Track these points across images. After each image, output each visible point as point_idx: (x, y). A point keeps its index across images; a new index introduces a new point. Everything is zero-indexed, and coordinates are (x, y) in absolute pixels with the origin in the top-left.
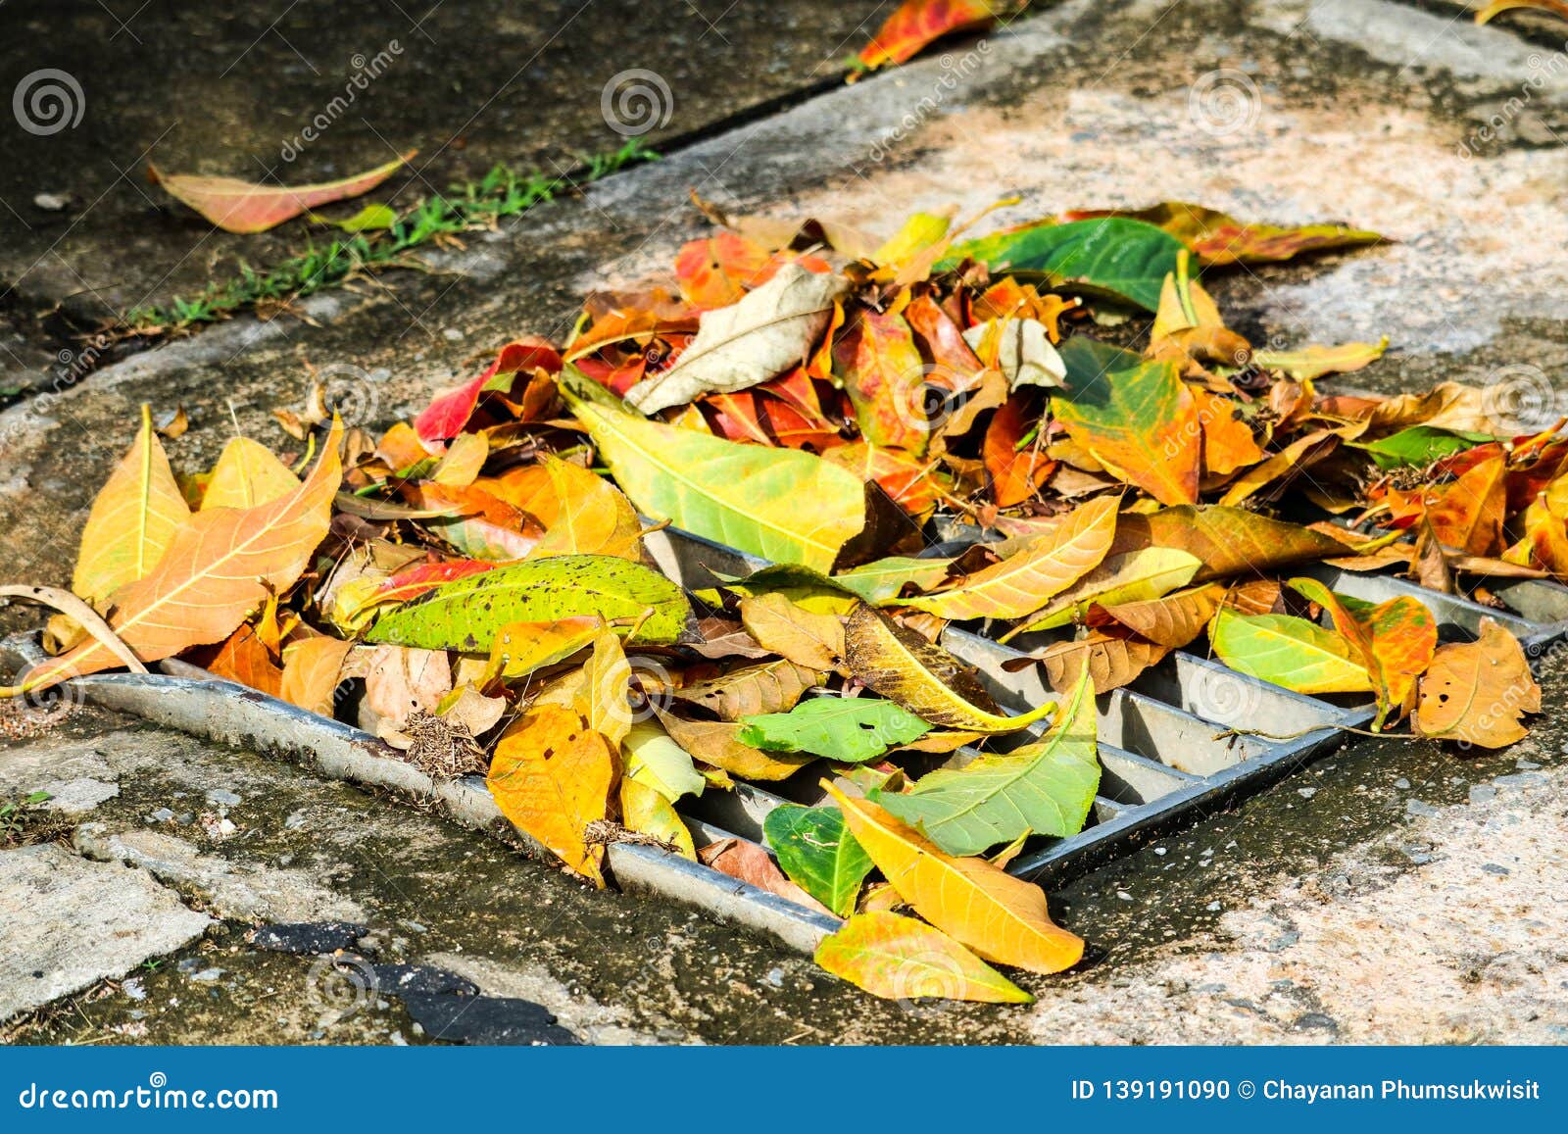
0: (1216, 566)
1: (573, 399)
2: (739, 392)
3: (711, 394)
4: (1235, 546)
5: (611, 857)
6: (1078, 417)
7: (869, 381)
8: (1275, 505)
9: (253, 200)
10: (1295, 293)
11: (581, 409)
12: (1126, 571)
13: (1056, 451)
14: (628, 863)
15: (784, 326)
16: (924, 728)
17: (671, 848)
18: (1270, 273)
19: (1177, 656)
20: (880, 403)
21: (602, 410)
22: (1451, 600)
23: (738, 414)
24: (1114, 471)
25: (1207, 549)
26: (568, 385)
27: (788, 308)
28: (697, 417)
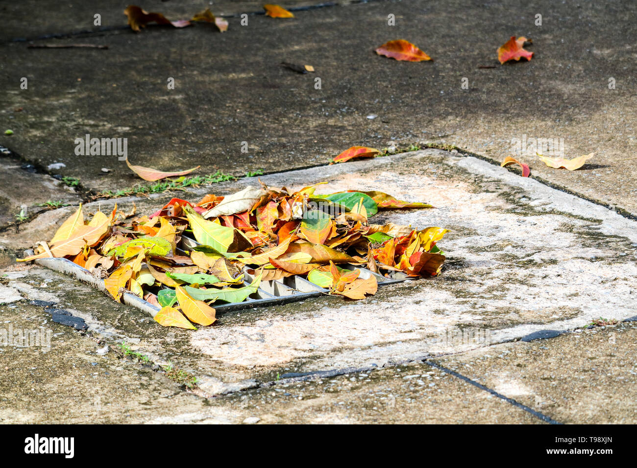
0: (317, 259)
1: (187, 212)
2: (230, 216)
3: (223, 216)
4: (323, 255)
5: (124, 297)
6: (306, 227)
7: (264, 217)
8: (346, 251)
9: (154, 173)
10: (401, 215)
11: (188, 215)
12: (292, 257)
13: (299, 235)
14: (127, 298)
15: (245, 201)
16: (218, 281)
17: (138, 296)
18: (398, 211)
19: (296, 276)
20: (265, 222)
21: (194, 216)
22: (377, 274)
23: (229, 221)
24: (307, 239)
25: (315, 255)
26: (187, 210)
27: (246, 197)
28: (218, 220)
